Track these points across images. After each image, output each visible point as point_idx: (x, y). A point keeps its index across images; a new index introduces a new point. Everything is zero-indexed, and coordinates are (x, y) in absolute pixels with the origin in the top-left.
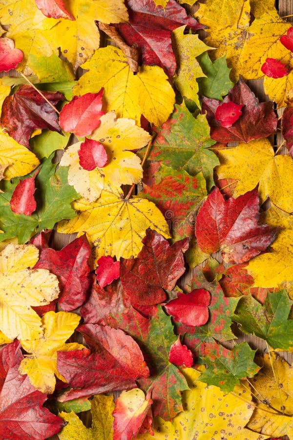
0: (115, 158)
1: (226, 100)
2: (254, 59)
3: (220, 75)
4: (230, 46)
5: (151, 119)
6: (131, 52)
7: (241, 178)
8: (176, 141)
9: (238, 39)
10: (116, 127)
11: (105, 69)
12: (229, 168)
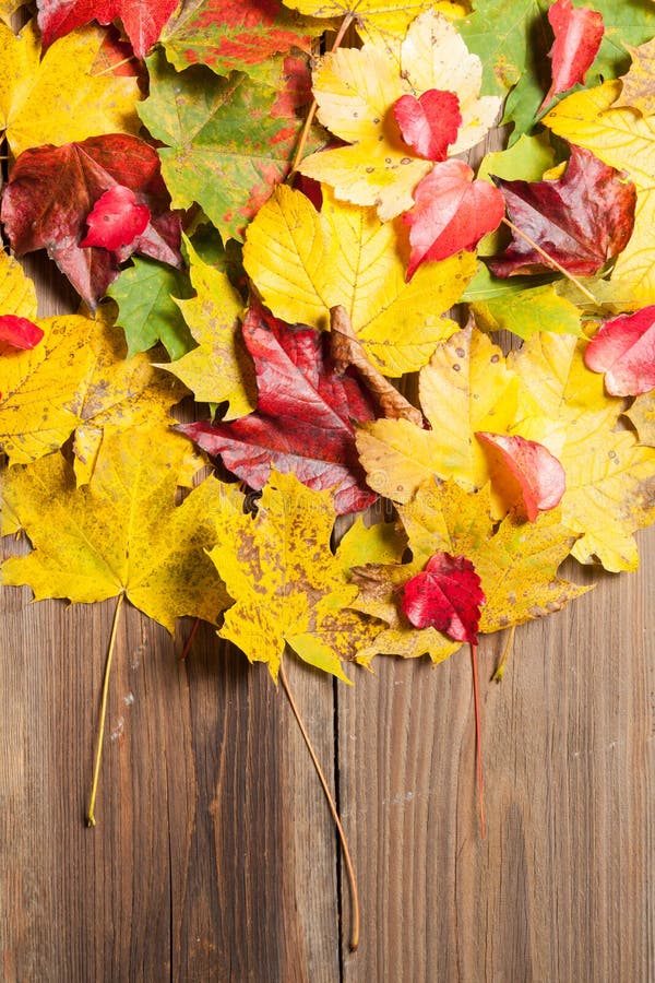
0: (377, 122)
1: (126, 252)
2: (61, 354)
3: (142, 315)
4: (119, 389)
5: (299, 199)
6: (349, 352)
7: (83, 78)
8: (238, 170)
9: (100, 405)
10: (377, 188)
11: (404, 323)
12: (113, 105)
